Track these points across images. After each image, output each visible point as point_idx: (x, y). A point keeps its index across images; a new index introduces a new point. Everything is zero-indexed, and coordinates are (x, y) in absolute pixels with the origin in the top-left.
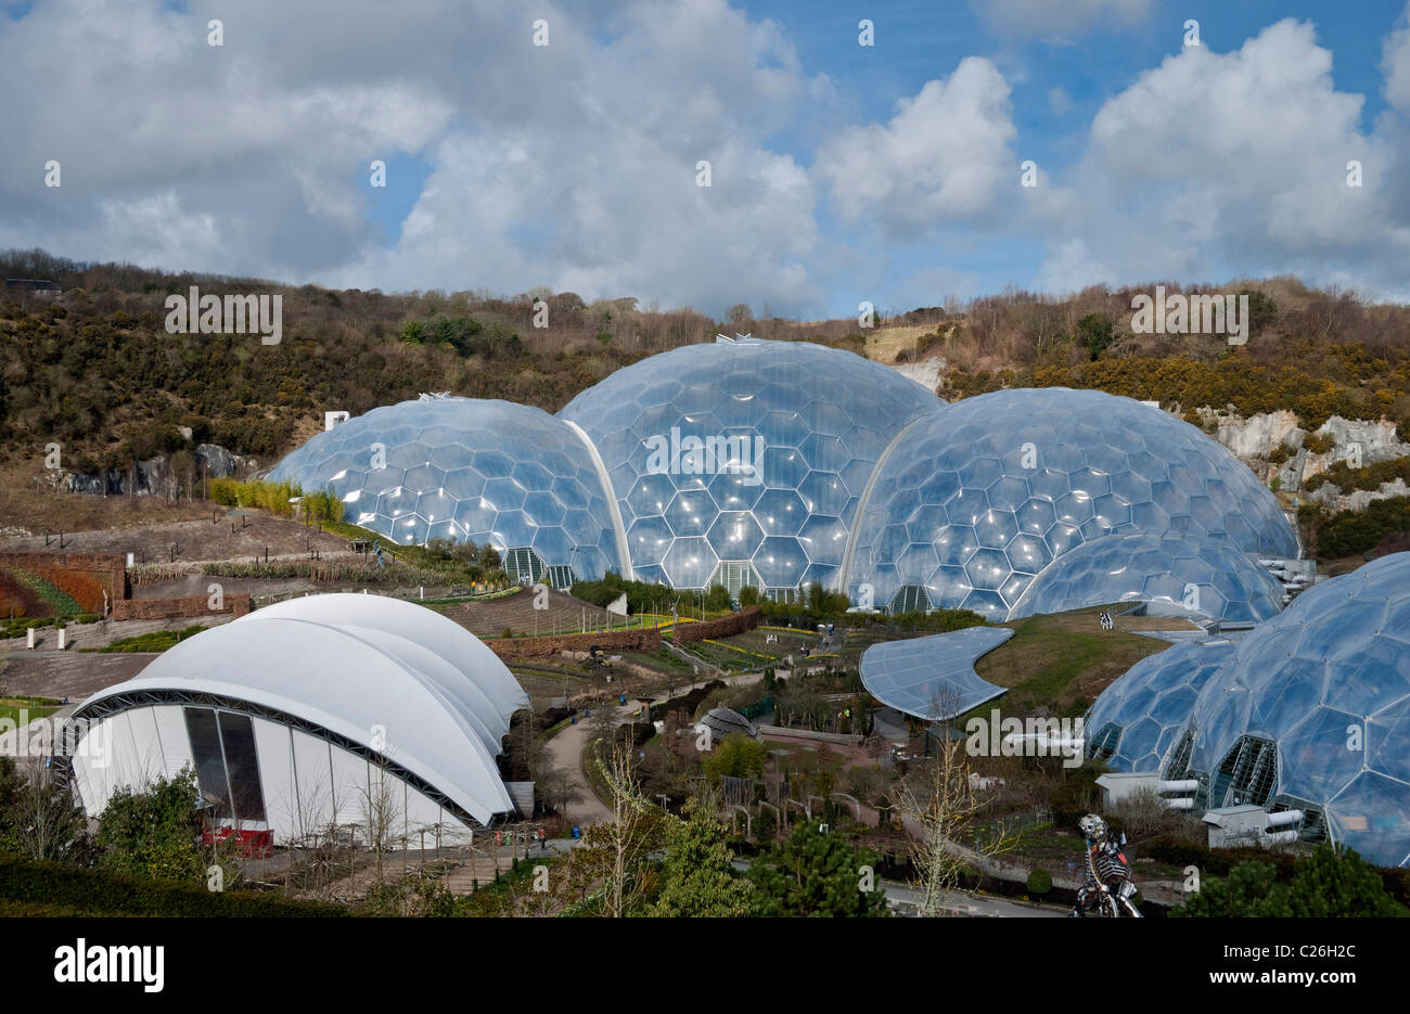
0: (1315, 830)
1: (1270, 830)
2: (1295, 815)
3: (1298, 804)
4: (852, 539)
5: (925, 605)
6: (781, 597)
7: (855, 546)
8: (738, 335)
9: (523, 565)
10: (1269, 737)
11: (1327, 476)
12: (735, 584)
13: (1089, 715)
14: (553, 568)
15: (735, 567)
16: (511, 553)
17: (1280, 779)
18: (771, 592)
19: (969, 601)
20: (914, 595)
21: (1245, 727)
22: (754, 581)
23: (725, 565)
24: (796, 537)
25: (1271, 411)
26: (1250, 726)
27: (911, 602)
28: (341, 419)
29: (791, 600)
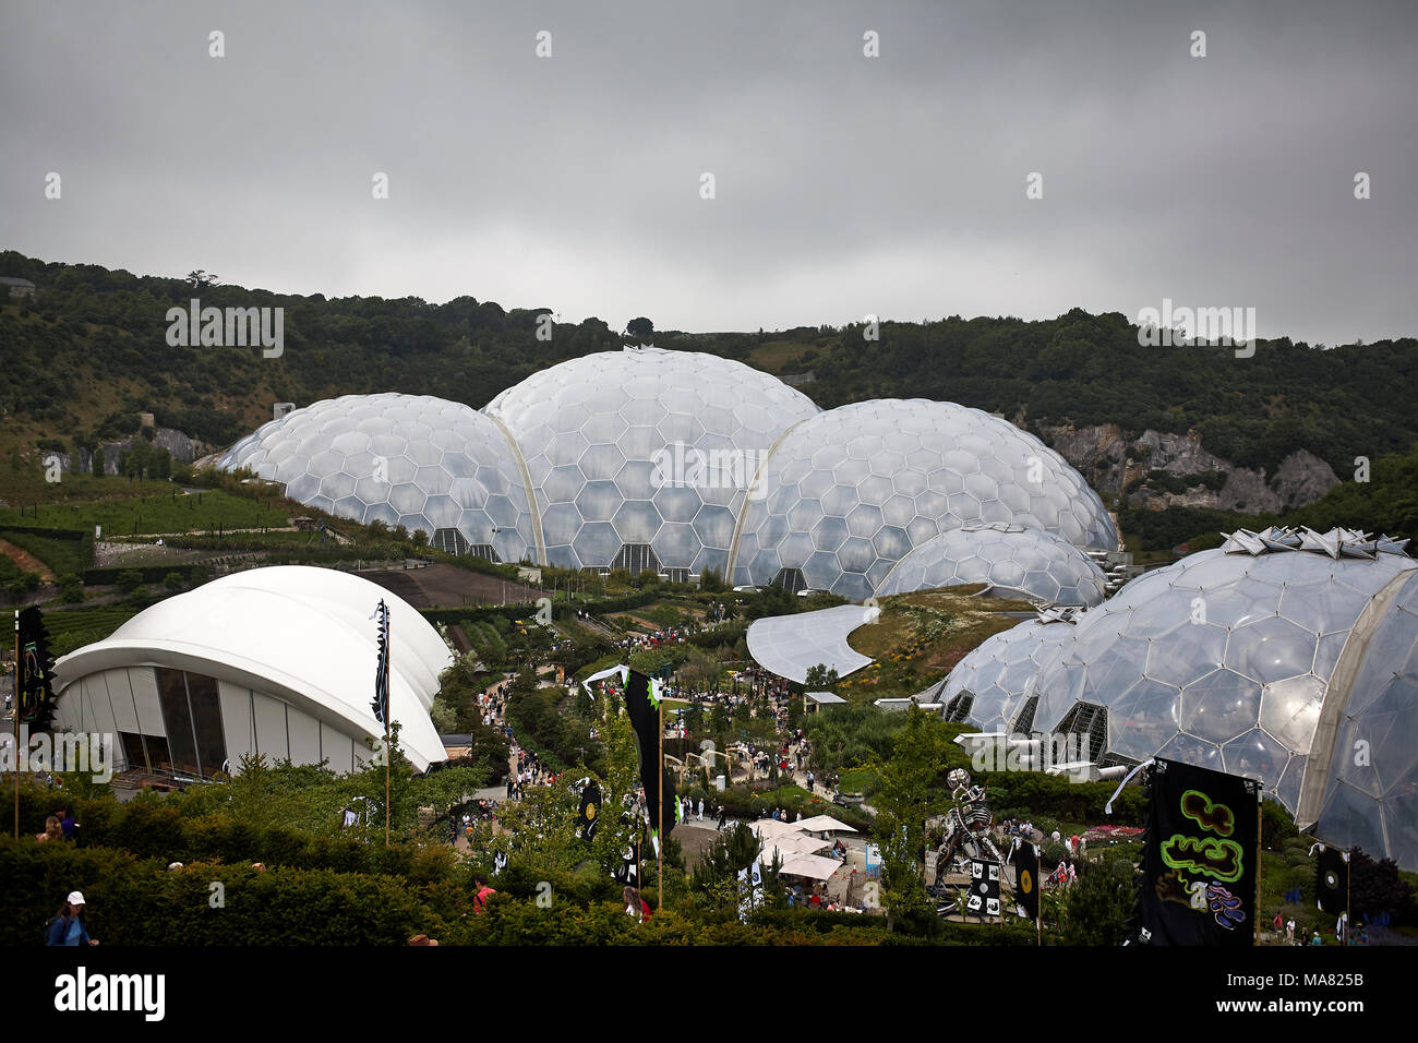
2: (1122, 768)
3: (1123, 761)
4: (740, 527)
5: (802, 586)
6: (676, 577)
7: (742, 532)
8: (643, 345)
9: (450, 543)
10: (1101, 704)
11: (1143, 481)
12: (636, 564)
13: (946, 682)
14: (475, 547)
15: (636, 548)
16: (439, 531)
17: (1109, 740)
18: (668, 571)
19: (840, 584)
20: (792, 576)
21: (1079, 695)
22: (654, 561)
23: (628, 546)
24: (691, 524)
25: (1099, 424)
26: (1085, 694)
27: (789, 582)
28: (288, 410)
29: (685, 579)
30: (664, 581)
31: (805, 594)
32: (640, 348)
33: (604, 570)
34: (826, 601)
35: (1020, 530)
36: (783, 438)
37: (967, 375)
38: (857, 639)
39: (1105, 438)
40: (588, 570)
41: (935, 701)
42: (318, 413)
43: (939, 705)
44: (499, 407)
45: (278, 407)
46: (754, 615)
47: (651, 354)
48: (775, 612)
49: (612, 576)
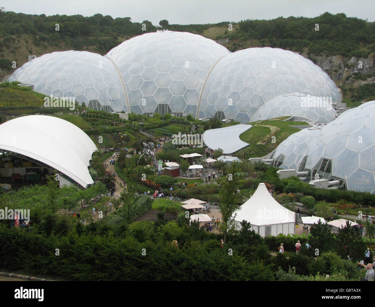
0: (342, 186)
1: (329, 187)
2: (337, 181)
3: (338, 178)
4: (201, 96)
5: (224, 117)
6: (178, 116)
7: (202, 98)
8: (164, 30)
9: (95, 106)
10: (330, 158)
11: (351, 76)
12: (163, 111)
13: (275, 152)
14: (104, 106)
15: (163, 105)
16: (91, 101)
17: (332, 171)
18: (175, 114)
19: (238, 116)
20: (220, 114)
21: (323, 156)
22: (170, 111)
23: (160, 105)
24: (183, 96)
25: (335, 55)
26: (324, 155)
27: (219, 116)
28: (34, 58)
29: (181, 116)
30: (173, 117)
31: (225, 121)
32: (163, 31)
33: (151, 114)
34: (233, 123)
35: (304, 95)
36: (216, 63)
37: (285, 38)
38: (243, 137)
39: (336, 60)
40: (146, 114)
41: (271, 158)
42: (44, 59)
43: (272, 160)
44: (111, 55)
45: (30, 57)
46: (206, 128)
47: (167, 33)
48: (213, 127)
49: (154, 116)
